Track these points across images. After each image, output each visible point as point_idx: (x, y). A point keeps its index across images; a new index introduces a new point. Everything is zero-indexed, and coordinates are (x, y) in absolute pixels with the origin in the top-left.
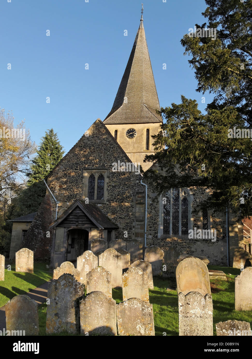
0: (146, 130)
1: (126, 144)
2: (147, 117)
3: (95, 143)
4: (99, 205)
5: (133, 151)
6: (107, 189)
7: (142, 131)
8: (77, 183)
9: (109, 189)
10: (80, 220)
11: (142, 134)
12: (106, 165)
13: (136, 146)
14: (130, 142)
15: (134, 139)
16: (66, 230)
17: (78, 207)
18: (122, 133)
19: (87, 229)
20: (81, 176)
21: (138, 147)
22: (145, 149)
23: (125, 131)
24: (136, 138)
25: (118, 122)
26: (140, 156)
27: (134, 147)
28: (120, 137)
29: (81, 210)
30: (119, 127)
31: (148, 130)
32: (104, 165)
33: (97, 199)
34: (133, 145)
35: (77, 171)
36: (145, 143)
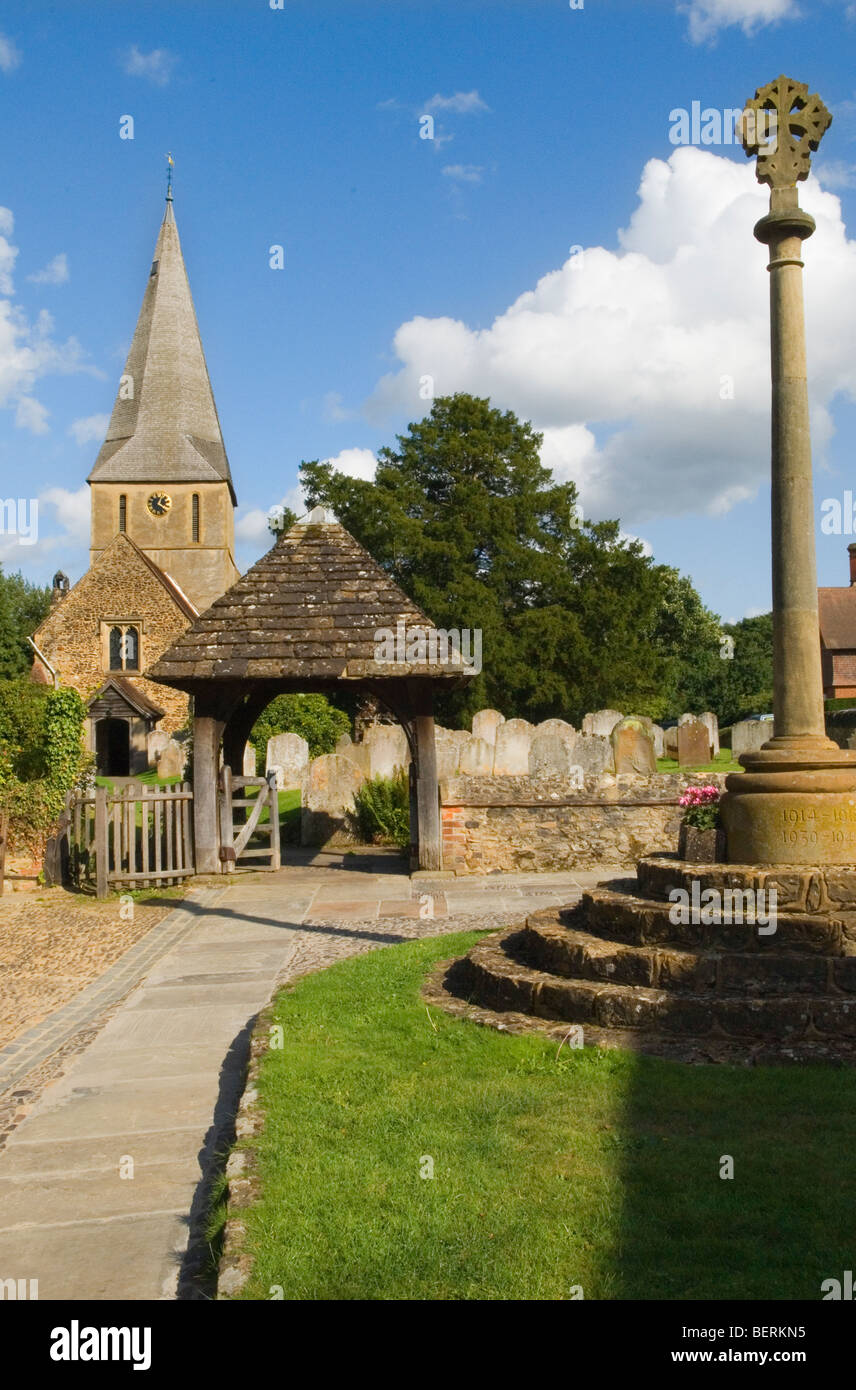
0: (191, 496)
1: (147, 529)
2: (194, 468)
3: (118, 575)
4: (131, 679)
5: (166, 546)
6: (144, 653)
7: (184, 498)
8: (90, 642)
9: (147, 652)
10: (115, 705)
11: (184, 507)
12: (139, 612)
13: (171, 532)
14: (158, 524)
15: (166, 518)
16: (94, 721)
17: (111, 687)
18: (138, 504)
19: (126, 719)
20: (97, 631)
21: (175, 535)
22: (190, 539)
23: (146, 499)
24: (171, 515)
25: (126, 478)
26: (180, 556)
27: (166, 536)
28: (134, 512)
29: (117, 692)
30: (131, 490)
31: (196, 497)
32: (136, 612)
33: (128, 667)
34: (165, 531)
35: (88, 622)
36: (191, 527)
